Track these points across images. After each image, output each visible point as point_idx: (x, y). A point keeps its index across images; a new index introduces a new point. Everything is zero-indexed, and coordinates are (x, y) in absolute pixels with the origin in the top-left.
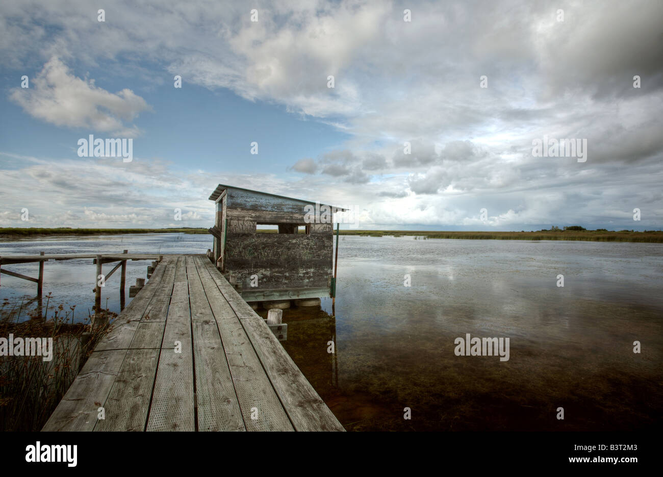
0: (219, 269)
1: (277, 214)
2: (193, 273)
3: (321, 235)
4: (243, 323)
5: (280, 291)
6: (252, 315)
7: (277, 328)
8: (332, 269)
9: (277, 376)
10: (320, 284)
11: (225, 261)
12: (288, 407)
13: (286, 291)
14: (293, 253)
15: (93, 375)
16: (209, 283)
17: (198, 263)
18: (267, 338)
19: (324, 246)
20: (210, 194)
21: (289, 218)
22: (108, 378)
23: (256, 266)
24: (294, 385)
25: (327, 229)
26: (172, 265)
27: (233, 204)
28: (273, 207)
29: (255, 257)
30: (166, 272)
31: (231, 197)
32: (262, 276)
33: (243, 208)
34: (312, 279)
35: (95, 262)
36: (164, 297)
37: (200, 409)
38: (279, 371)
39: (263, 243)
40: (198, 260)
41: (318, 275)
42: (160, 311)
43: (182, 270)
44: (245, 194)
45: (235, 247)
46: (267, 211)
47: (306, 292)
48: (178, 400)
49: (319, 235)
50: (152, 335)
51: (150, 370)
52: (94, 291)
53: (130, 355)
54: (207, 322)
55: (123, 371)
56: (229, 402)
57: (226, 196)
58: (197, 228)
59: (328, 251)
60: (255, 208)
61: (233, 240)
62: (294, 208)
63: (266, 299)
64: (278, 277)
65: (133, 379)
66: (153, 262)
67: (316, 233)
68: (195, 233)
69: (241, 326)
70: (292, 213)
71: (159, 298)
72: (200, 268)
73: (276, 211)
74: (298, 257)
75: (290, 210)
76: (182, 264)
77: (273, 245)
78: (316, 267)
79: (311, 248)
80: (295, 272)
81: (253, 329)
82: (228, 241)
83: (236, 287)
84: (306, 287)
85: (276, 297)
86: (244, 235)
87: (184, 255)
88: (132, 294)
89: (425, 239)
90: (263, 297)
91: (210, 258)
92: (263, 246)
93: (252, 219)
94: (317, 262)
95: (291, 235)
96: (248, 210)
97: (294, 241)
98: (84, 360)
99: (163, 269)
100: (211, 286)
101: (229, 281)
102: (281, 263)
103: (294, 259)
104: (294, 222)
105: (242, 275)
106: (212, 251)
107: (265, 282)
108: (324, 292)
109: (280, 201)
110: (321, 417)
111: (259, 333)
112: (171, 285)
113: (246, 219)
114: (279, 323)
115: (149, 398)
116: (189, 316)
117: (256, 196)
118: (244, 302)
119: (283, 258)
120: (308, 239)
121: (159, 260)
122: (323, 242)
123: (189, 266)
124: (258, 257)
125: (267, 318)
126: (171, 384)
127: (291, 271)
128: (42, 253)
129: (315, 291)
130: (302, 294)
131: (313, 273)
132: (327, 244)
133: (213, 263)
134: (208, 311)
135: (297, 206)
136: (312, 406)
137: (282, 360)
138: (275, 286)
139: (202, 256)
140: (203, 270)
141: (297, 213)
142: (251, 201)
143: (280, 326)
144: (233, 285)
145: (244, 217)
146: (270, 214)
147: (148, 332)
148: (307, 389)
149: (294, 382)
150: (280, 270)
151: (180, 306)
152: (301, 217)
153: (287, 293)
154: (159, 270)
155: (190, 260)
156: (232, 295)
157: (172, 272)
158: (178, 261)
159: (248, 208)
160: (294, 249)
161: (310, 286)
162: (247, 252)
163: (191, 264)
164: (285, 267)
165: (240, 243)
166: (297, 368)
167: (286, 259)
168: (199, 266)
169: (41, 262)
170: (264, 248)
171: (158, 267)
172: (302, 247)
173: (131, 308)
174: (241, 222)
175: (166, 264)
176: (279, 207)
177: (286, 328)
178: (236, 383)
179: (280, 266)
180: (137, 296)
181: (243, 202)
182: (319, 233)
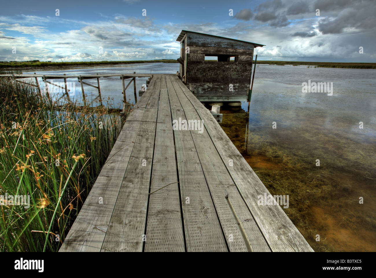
0: (183, 82)
1: (217, 49)
2: (169, 85)
3: (245, 63)
4: (198, 112)
5: (218, 96)
6: (203, 108)
7: (217, 116)
8: (250, 84)
9: (217, 141)
10: (242, 93)
11: (186, 78)
12: (223, 157)
13: (221, 96)
14: (226, 74)
15: (128, 132)
16: (179, 90)
17: (172, 79)
18: (211, 120)
19: (246, 70)
20: (177, 38)
21: (225, 51)
22: (134, 134)
23: (204, 81)
24: (226, 146)
25: (249, 58)
26: (158, 80)
27: (191, 43)
28: (215, 44)
29: (204, 76)
30: (156, 83)
31: (189, 38)
32: (208, 87)
33: (197, 45)
34: (237, 90)
35: (121, 78)
36: (156, 96)
37: (177, 152)
38: (218, 138)
39: (209, 68)
40: (172, 77)
41: (241, 88)
42: (155, 103)
43: (164, 82)
44: (198, 36)
45: (192, 70)
46: (212, 47)
47: (233, 98)
48: (167, 146)
49: (243, 63)
50: (152, 115)
51: (152, 132)
52: (123, 93)
53: (143, 124)
54: (179, 110)
55: (140, 131)
56: (192, 151)
57: (187, 37)
58: (170, 60)
59: (248, 73)
60: (204, 45)
61: (191, 66)
62: (228, 45)
63: (209, 100)
64: (217, 88)
65: (145, 135)
66: (149, 78)
67: (241, 61)
68: (169, 63)
69: (197, 113)
70: (227, 48)
71: (154, 97)
72: (173, 82)
73: (217, 47)
74: (229, 76)
75: (226, 46)
76: (164, 80)
77: (214, 69)
78: (240, 83)
79: (238, 71)
80: (227, 85)
81: (203, 115)
82: (188, 66)
83: (193, 93)
84: (233, 95)
85: (215, 100)
86: (197, 62)
87: (165, 74)
88: (140, 95)
89: (315, 67)
90: (208, 99)
91: (178, 76)
92: (209, 69)
93: (202, 52)
94: (241, 80)
95: (225, 62)
96: (200, 46)
97: (227, 66)
98: (123, 125)
99: (154, 82)
100: (180, 91)
101: (189, 89)
102: (219, 80)
103: (227, 77)
104: (228, 54)
105: (196, 86)
106: (179, 72)
107: (209, 91)
108: (244, 98)
109: (220, 40)
110: (241, 164)
111: (207, 118)
112: (159, 90)
113: (199, 52)
114: (218, 113)
115: (154, 145)
116: (169, 107)
117: (205, 37)
118: (198, 101)
119: (220, 77)
120: (236, 65)
121: (151, 77)
122: (246, 67)
123: (167, 81)
124: (206, 76)
125: (211, 110)
126: (163, 139)
127: (225, 84)
128: (97, 74)
129: (238, 97)
130: (231, 99)
131: (238, 86)
132: (248, 68)
133: (180, 79)
134: (179, 105)
135: (230, 43)
136: (236, 158)
137: (220, 133)
138: (215, 93)
139: (174, 75)
140: (174, 83)
141: (230, 48)
142: (201, 40)
143: (218, 115)
144: (191, 91)
145: (197, 51)
146: (213, 49)
147: (150, 114)
148: (233, 149)
149: (226, 145)
150: (218, 84)
151: (164, 101)
152: (232, 50)
153: (222, 98)
154: (152, 82)
155: (167, 77)
156: (191, 97)
157: (159, 84)
158: (162, 78)
159: (200, 45)
160: (227, 71)
161: (235, 94)
162: (199, 73)
163: (168, 80)
164: (221, 82)
165: (195, 68)
166: (228, 138)
167: (222, 78)
168: (172, 81)
169: (98, 78)
170: (209, 70)
171: (152, 81)
172: (232, 70)
173: (140, 101)
174: (196, 54)
175: (155, 79)
176: (219, 44)
177: (222, 116)
178: (195, 142)
179: (218, 82)
180: (143, 96)
181: (197, 42)
182: (243, 62)
